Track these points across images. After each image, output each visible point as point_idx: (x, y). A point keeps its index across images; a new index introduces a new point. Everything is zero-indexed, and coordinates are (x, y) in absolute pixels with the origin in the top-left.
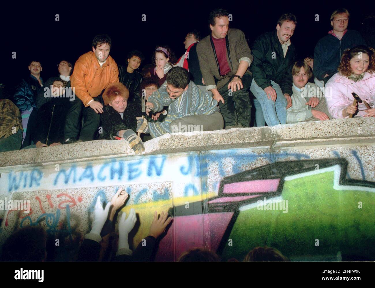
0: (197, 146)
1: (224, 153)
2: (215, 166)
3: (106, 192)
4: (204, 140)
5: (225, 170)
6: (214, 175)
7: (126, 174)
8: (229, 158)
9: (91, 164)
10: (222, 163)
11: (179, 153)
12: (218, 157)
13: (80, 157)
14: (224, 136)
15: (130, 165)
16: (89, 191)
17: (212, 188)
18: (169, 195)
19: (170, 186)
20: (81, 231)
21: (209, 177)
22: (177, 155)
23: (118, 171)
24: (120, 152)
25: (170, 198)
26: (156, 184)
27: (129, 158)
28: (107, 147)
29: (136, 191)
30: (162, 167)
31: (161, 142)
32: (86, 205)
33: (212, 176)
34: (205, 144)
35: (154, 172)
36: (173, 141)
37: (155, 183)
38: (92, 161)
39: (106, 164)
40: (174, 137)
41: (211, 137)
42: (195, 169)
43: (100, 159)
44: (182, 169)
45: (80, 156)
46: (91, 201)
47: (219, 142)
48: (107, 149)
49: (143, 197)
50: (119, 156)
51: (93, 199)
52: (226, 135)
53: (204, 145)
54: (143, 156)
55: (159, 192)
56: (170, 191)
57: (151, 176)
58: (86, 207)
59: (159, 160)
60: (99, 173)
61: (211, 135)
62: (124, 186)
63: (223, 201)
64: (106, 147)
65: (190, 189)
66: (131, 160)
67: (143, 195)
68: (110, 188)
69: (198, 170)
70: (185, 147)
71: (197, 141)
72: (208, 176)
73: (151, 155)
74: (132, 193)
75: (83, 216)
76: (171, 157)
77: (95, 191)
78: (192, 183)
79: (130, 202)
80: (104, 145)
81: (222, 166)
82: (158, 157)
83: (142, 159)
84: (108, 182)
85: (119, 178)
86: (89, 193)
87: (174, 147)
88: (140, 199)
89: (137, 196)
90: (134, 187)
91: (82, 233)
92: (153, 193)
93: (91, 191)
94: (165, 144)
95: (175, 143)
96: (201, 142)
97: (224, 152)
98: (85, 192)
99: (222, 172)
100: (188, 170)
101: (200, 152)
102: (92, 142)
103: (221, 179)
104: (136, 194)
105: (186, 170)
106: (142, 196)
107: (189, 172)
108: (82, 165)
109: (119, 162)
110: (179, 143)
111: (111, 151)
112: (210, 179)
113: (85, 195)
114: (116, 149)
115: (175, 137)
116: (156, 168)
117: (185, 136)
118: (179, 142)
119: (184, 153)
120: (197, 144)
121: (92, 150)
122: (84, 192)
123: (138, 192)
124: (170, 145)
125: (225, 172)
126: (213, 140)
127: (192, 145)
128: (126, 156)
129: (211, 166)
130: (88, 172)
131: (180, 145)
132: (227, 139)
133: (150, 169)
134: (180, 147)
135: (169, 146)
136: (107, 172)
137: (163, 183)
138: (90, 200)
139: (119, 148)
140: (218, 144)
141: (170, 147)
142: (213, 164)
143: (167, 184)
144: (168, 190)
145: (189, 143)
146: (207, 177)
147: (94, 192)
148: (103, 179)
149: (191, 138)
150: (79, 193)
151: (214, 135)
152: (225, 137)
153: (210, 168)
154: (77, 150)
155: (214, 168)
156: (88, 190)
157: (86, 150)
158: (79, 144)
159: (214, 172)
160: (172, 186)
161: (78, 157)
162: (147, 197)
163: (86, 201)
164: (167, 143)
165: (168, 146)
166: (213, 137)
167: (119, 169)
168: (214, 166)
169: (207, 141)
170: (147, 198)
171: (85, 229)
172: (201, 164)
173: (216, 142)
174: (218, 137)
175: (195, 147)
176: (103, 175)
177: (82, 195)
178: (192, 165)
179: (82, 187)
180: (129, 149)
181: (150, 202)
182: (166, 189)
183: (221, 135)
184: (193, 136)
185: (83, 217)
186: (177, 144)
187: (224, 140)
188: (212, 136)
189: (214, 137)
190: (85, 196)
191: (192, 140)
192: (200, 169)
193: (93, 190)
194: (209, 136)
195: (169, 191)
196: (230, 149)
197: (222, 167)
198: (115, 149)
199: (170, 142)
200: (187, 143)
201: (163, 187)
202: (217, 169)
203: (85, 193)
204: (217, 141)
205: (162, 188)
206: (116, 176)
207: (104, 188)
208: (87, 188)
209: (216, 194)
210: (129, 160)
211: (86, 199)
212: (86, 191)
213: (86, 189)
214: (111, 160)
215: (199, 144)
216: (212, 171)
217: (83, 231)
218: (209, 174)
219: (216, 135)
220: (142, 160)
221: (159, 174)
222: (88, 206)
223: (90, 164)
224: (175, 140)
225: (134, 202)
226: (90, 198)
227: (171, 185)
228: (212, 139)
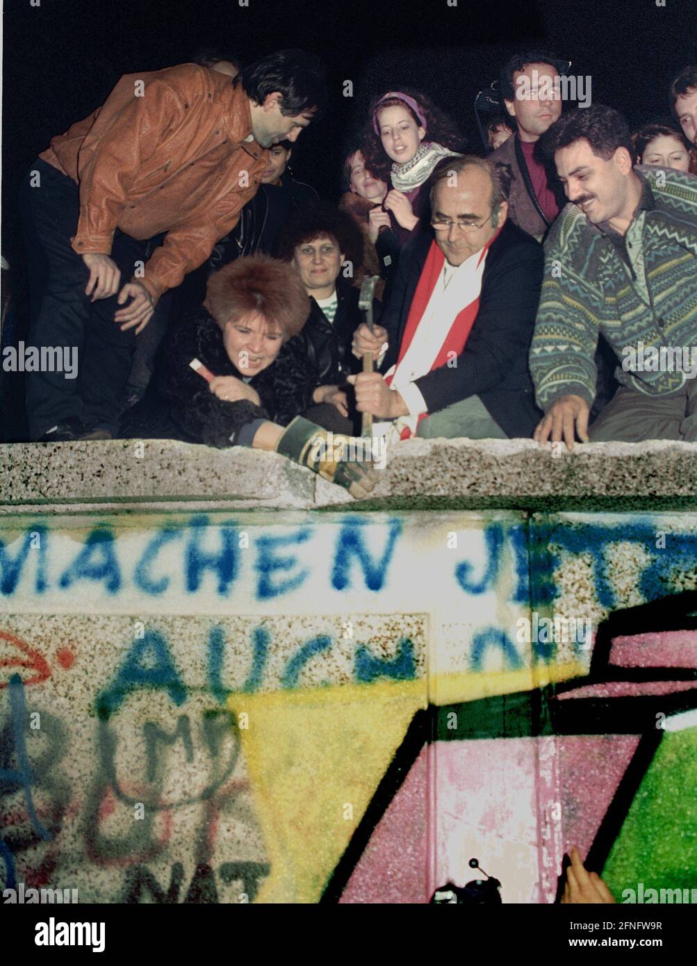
0: (529, 493)
1: (613, 524)
2: (581, 569)
3: (173, 637)
4: (554, 474)
5: (615, 585)
6: (576, 601)
7: (247, 577)
8: (628, 543)
9: (107, 525)
10: (604, 559)
11: (453, 512)
12: (591, 539)
13: (72, 499)
14: (625, 466)
15: (264, 543)
16: (103, 628)
17: (569, 647)
18: (415, 663)
19: (420, 633)
20: (72, 778)
21: (560, 609)
22: (445, 521)
23: (215, 563)
24: (235, 492)
25: (417, 673)
26: (366, 620)
27: (259, 517)
28: (184, 470)
29: (287, 642)
30: (386, 560)
31: (396, 468)
32: (90, 683)
33: (571, 604)
34: (557, 488)
35: (356, 574)
36: (440, 469)
37: (362, 619)
38: (114, 517)
39: (169, 531)
40: (443, 453)
41: (579, 466)
42: (510, 577)
43: (147, 512)
44: (462, 570)
45: (72, 495)
46: (111, 666)
47: (608, 488)
48: (183, 478)
49: (315, 666)
50: (225, 507)
51: (117, 660)
52: (632, 463)
53: (552, 491)
54: (317, 513)
55: (376, 652)
56: (420, 648)
57: (344, 590)
58: (92, 689)
59: (375, 531)
60: (142, 563)
61: (579, 459)
62: (244, 618)
63: (607, 693)
64: (181, 468)
65: (491, 646)
66: (270, 524)
67: (316, 660)
68: (186, 624)
69: (522, 581)
70: (485, 493)
71: (530, 477)
72: (557, 602)
73: (347, 510)
74: (274, 647)
75: (76, 721)
76: (421, 525)
77: (125, 632)
78: (499, 626)
79: (267, 680)
80: (174, 462)
81: (603, 569)
82: (373, 522)
83: (311, 523)
84: (176, 602)
85: (222, 589)
86: (101, 635)
87: (442, 492)
88: (303, 674)
89: (293, 662)
90: (282, 626)
91: (75, 785)
92: (353, 652)
93: (110, 629)
94: (410, 476)
95: (448, 476)
96: (543, 481)
97: (613, 521)
98: (87, 630)
99: (604, 594)
100: (486, 578)
101: (530, 515)
102: (121, 445)
103: (601, 615)
104: (287, 653)
105: (476, 576)
106: (311, 663)
107: (489, 584)
108: (73, 529)
109: (219, 528)
110: (464, 476)
111: (197, 484)
112: (562, 613)
113: (85, 641)
114: (219, 478)
115: (447, 453)
116: (365, 559)
117: (483, 454)
118: (462, 472)
119: (471, 513)
120: (529, 489)
121: (124, 477)
122: (81, 631)
123: (298, 647)
124: (429, 482)
125: (616, 592)
126: (584, 477)
127: (508, 489)
128: (251, 510)
129: (568, 567)
130: (97, 557)
131: (465, 486)
132: (634, 477)
133: (342, 564)
134: (466, 492)
135: (427, 487)
136: (171, 561)
137: (392, 617)
138: (108, 664)
139: (232, 476)
140: (604, 494)
141: (430, 488)
142: (575, 560)
143: (409, 624)
144: (412, 646)
145: (499, 481)
146: (553, 606)
147: (120, 636)
148: (156, 589)
149: (507, 463)
150: (61, 634)
151: (589, 459)
152: (627, 469)
153: (561, 576)
154: (63, 471)
155: (577, 577)
156: (100, 624)
157: (99, 474)
158: (71, 448)
159: (578, 591)
160: (425, 633)
161: (64, 499)
162: (333, 665)
163: (92, 664)
164: (420, 476)
165: (422, 484)
166: (587, 465)
167: (221, 555)
168: (576, 568)
169: (566, 480)
170: (333, 668)
171: (87, 771)
172: (532, 557)
173: (596, 485)
174: (605, 469)
175: (518, 497)
176: (156, 572)
177: (75, 644)
178: (500, 562)
179: (72, 610)
180: (271, 483)
181: (342, 684)
182: (404, 641)
183: (615, 461)
184: (515, 455)
185: (79, 725)
186: (454, 482)
187: (624, 481)
188: (584, 463)
189: (588, 468)
190: (84, 647)
191: (510, 471)
192: (528, 577)
193: (119, 627)
194: (572, 461)
195: (415, 652)
196: (636, 512)
197: (606, 573)
198: (216, 478)
199: (427, 472)
200: (493, 480)
201: (394, 634)
202: (588, 579)
203: (88, 634)
204: (599, 481)
205: (389, 638)
206: (210, 579)
207: (163, 623)
208: (94, 619)
209: (584, 668)
210: (262, 525)
211: (89, 659)
212: (90, 630)
213: (89, 620)
214: (189, 517)
215: (537, 489)
216: (569, 587)
217: (80, 778)
218: (560, 596)
219: (597, 460)
220: (310, 526)
221: (375, 582)
222: (99, 687)
223: (102, 525)
224: (448, 464)
225: (281, 680)
226: (106, 655)
227: (423, 627)
228: (585, 474)
